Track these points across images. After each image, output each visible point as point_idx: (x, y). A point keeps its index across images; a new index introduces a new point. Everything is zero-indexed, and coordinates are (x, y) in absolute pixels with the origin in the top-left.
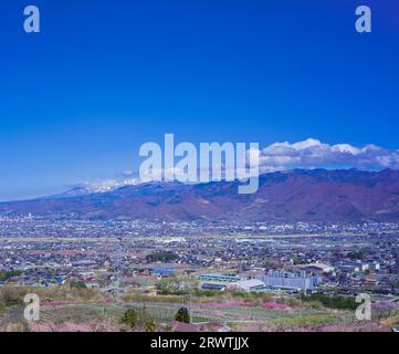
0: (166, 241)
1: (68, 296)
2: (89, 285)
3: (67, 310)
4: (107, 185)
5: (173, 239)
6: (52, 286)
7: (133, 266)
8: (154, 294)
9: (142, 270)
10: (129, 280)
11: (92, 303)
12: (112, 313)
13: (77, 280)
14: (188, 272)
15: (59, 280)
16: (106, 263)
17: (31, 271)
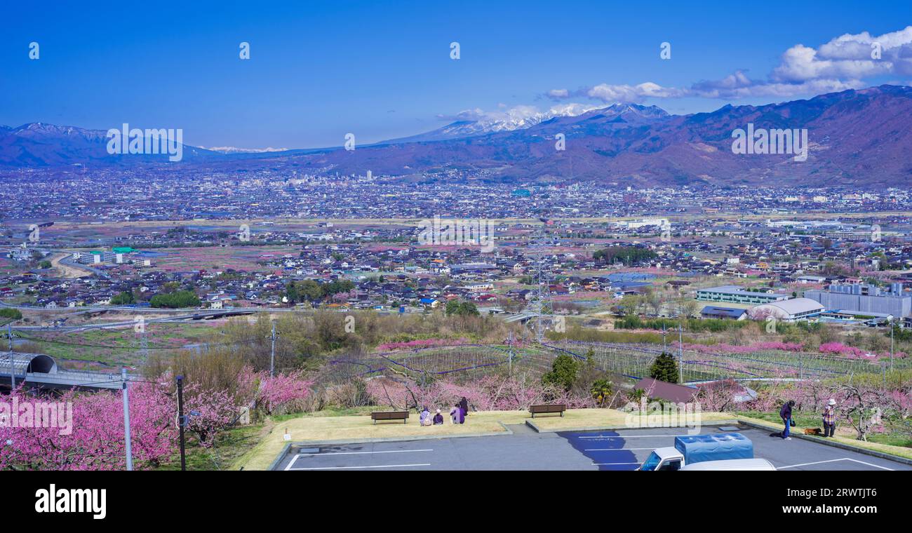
0: (631, 225)
1: (444, 330)
2: (483, 310)
3: (441, 358)
4: (518, 117)
5: (647, 222)
6: (413, 311)
7: (568, 273)
8: (608, 327)
9: (585, 282)
10: (561, 299)
11: (490, 345)
12: (526, 363)
13: (461, 300)
14: (676, 285)
15: (426, 300)
16: (517, 267)
17: (372, 282)
